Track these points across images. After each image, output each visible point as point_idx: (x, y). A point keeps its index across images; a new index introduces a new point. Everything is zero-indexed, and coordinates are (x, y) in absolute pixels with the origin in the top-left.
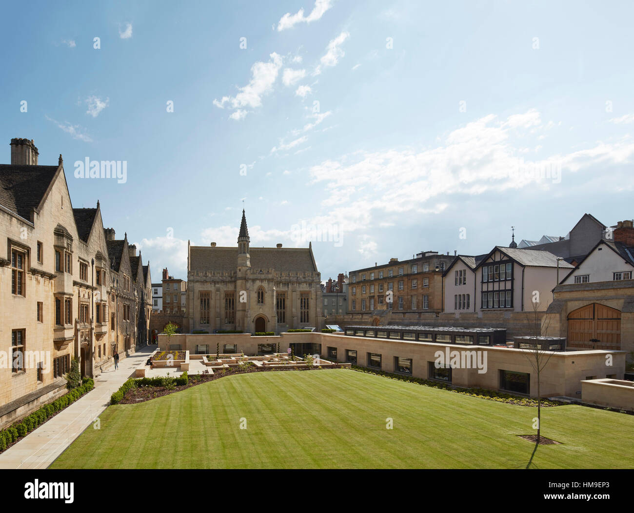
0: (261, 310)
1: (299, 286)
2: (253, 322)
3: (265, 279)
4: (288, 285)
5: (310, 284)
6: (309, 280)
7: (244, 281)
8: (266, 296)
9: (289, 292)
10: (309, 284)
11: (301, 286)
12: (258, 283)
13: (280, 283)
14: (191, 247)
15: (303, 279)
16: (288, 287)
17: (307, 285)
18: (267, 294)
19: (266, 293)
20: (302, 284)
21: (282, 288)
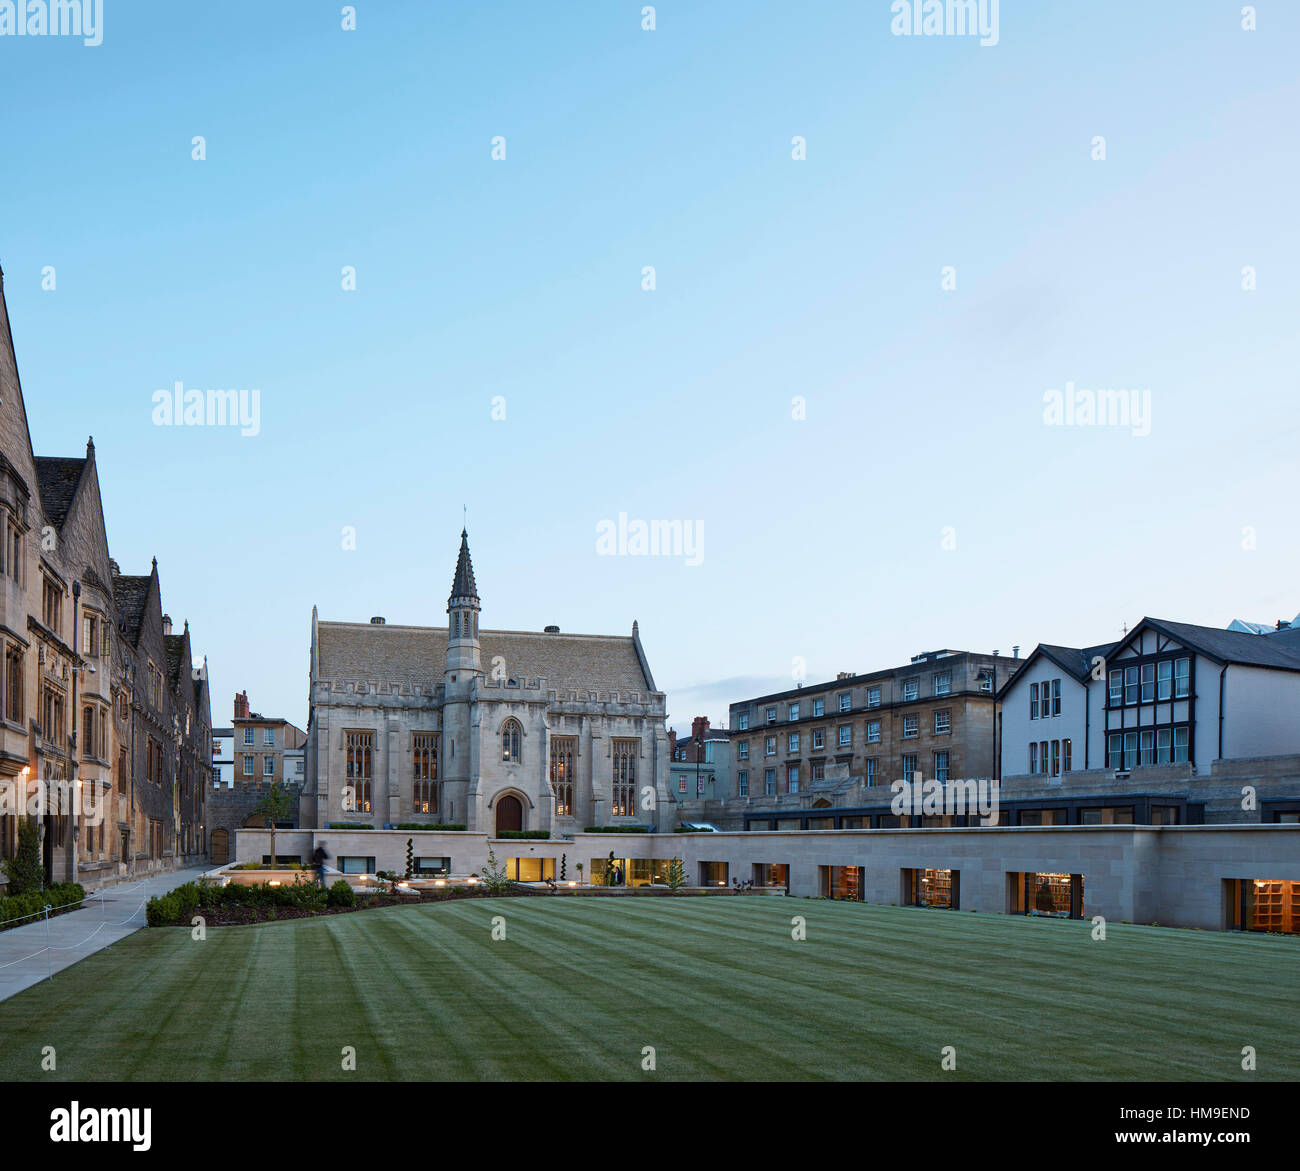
0: (511, 776)
1: (609, 725)
2: (490, 807)
3: (522, 702)
4: (581, 723)
5: (638, 720)
6: (634, 709)
7: (465, 706)
8: (524, 744)
9: (583, 741)
10: (636, 722)
11: (615, 724)
12: (504, 712)
13: (560, 714)
14: (320, 623)
15: (619, 708)
16: (581, 728)
17: (629, 721)
18: (526, 739)
19: (525, 735)
20: (618, 719)
21: (564, 729)
